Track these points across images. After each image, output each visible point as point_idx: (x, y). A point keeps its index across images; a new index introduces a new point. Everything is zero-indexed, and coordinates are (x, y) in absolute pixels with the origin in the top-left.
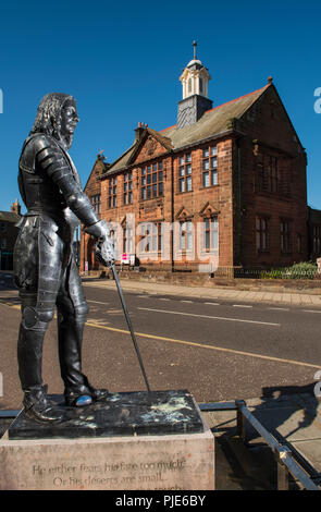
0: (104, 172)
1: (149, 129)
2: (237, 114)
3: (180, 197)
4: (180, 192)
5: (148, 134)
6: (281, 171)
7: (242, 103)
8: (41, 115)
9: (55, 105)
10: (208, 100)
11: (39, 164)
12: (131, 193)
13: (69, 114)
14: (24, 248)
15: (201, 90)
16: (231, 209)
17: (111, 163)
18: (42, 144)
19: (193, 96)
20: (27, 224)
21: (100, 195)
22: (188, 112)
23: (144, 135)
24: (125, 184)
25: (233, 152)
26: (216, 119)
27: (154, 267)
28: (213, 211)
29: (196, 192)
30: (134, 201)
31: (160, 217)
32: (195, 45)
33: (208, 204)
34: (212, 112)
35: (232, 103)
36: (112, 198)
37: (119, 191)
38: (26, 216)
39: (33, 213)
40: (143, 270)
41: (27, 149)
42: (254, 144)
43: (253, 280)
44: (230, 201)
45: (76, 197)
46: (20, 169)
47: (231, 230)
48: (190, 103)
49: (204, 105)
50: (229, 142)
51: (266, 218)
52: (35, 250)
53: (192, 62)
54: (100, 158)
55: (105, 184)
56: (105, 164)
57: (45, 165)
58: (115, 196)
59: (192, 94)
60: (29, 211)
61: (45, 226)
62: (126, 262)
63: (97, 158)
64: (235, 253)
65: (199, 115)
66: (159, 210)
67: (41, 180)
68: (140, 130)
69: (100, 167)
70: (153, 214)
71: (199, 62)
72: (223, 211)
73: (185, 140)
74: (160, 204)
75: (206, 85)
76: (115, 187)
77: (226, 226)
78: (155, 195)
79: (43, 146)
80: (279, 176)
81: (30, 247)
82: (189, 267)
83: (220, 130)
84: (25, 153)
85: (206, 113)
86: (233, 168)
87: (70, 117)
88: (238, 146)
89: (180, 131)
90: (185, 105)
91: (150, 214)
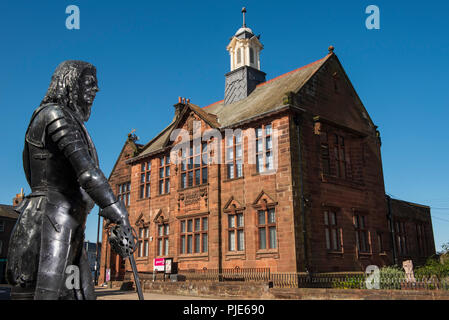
0: (136, 154)
1: (192, 105)
2: (294, 87)
3: (228, 184)
4: (229, 179)
5: (189, 110)
6: (350, 153)
7: (299, 75)
8: (55, 83)
9: (73, 74)
10: (260, 72)
11: (49, 137)
12: (168, 180)
13: (87, 82)
14: (23, 235)
15: (252, 61)
16: (291, 199)
17: (145, 143)
18: (54, 115)
19: (243, 68)
20: (29, 206)
21: (129, 182)
22: (237, 85)
23: (185, 111)
24: (161, 169)
25: (290, 130)
26: (270, 94)
27: (195, 275)
28: (270, 201)
29: (248, 178)
30: (172, 190)
31: (204, 210)
32: (245, 11)
33: (263, 193)
34: (265, 85)
35: (288, 75)
36: (144, 187)
37: (154, 178)
38: (29, 197)
39: (38, 193)
40: (182, 279)
41: (35, 120)
42: (314, 122)
43: (324, 290)
44: (290, 190)
45: (91, 174)
46: (26, 143)
47: (293, 226)
48: (239, 76)
49: (255, 78)
50: (286, 119)
51: (336, 210)
52: (37, 236)
53: (241, 30)
54: (132, 139)
55: (136, 169)
56: (137, 145)
57: (56, 137)
58: (148, 185)
59: (242, 65)
60: (33, 190)
61: (51, 207)
62: (161, 268)
63: (127, 138)
64: (298, 255)
65: (250, 90)
66: (202, 201)
67: (51, 155)
68: (181, 106)
69: (131, 149)
70: (196, 205)
71: (248, 30)
72: (281, 201)
73: (234, 117)
74: (204, 194)
75: (257, 56)
76: (149, 173)
77: (285, 220)
78: (197, 182)
79: (56, 117)
80: (348, 160)
81: (32, 233)
82: (241, 274)
83: (274, 106)
84: (34, 125)
85: (258, 87)
86: (291, 149)
87: (88, 86)
88: (297, 123)
89: (229, 107)
90: (234, 77)
91: (192, 207)
